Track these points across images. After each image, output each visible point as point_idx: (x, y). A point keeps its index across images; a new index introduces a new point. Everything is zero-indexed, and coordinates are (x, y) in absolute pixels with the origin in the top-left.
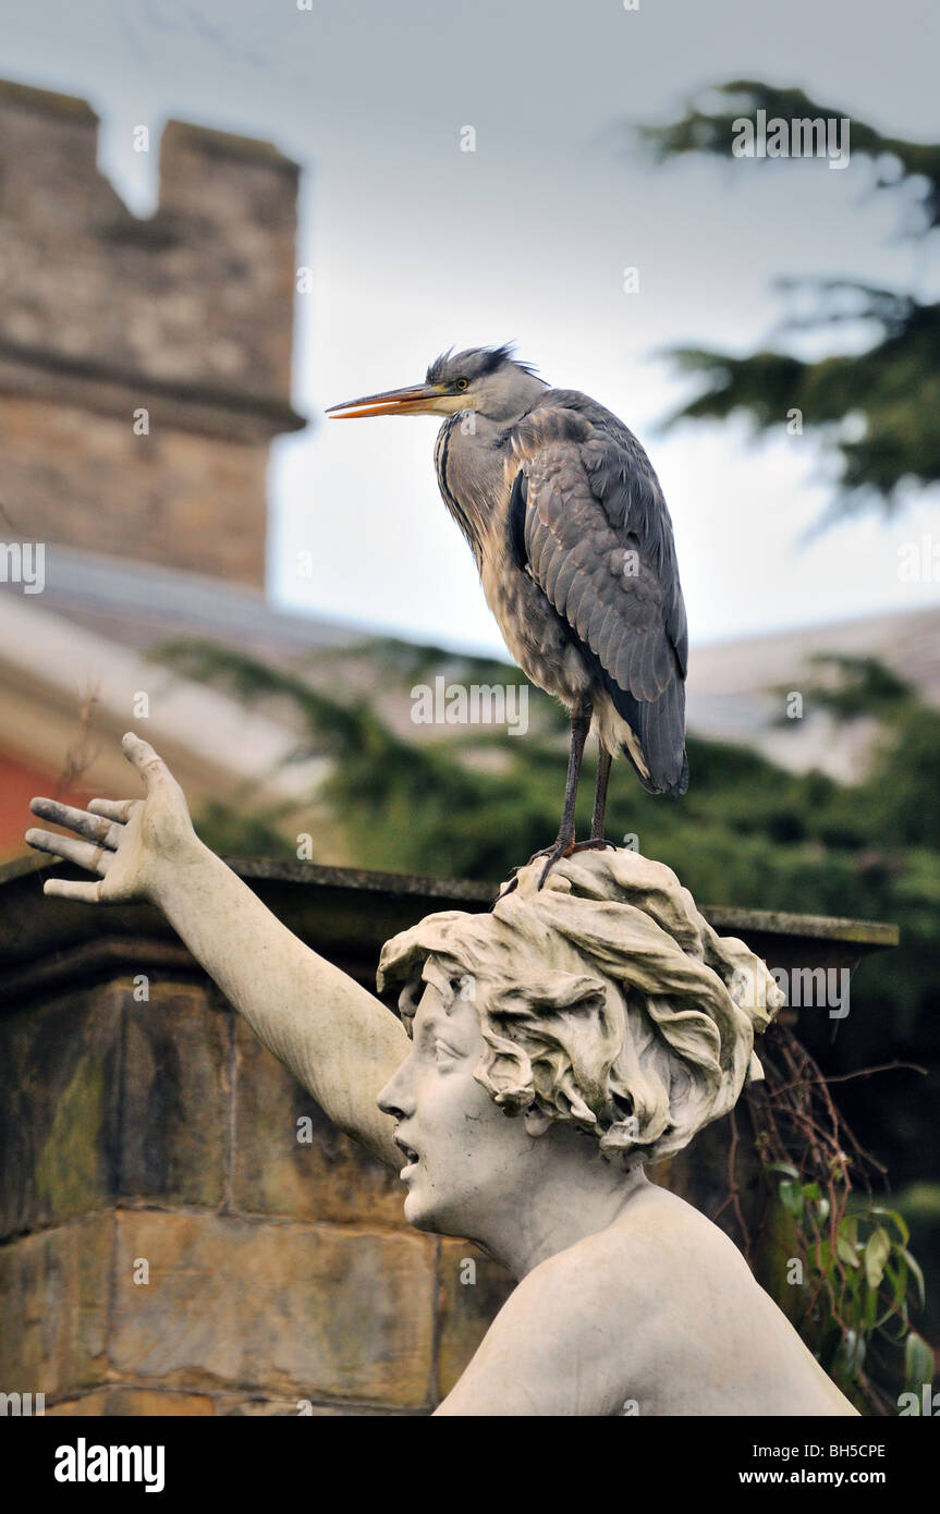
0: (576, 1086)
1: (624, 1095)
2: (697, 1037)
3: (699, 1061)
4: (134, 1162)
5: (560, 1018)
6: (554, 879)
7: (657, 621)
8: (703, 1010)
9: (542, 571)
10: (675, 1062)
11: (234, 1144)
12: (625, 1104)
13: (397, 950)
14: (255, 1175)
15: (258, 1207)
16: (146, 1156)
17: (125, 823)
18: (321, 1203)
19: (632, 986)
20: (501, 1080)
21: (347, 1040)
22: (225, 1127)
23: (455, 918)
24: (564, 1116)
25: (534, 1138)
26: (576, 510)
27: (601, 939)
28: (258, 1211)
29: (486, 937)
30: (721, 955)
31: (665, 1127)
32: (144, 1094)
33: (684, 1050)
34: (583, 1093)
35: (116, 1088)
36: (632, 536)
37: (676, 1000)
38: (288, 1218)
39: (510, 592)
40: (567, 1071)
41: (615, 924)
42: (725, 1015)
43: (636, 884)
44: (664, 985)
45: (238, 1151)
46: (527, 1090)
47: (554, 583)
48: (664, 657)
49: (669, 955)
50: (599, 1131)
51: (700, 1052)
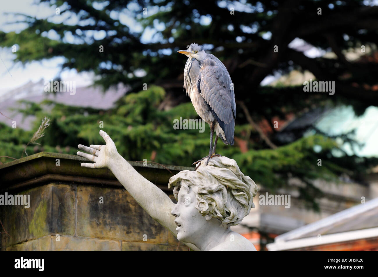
0: (218, 209)
1: (228, 211)
2: (243, 198)
3: (244, 204)
4: (55, 226)
5: (214, 194)
6: (209, 163)
7: (230, 106)
8: (244, 192)
9: (204, 94)
10: (238, 204)
11: (77, 221)
12: (228, 213)
13: (174, 179)
14: (81, 228)
15: (82, 235)
16: (58, 223)
17: (100, 150)
18: (96, 234)
19: (229, 187)
20: (201, 208)
21: (155, 199)
22: (75, 217)
23: (187, 172)
24: (215, 216)
25: (208, 221)
26: (212, 81)
27: (222, 177)
28: (82, 236)
29: (196, 176)
30: (245, 180)
31: (237, 218)
32: (57, 210)
33: (241, 201)
34: (219, 211)
35: (51, 208)
36: (224, 87)
37: (238, 190)
38: (89, 237)
39: (198, 100)
40: (216, 206)
41: (225, 173)
42: (248, 193)
43: (227, 164)
44: (236, 187)
45: (77, 222)
46: (208, 210)
47: (207, 97)
48: (231, 114)
49: (236, 180)
50: (222, 219)
51: (244, 202)
